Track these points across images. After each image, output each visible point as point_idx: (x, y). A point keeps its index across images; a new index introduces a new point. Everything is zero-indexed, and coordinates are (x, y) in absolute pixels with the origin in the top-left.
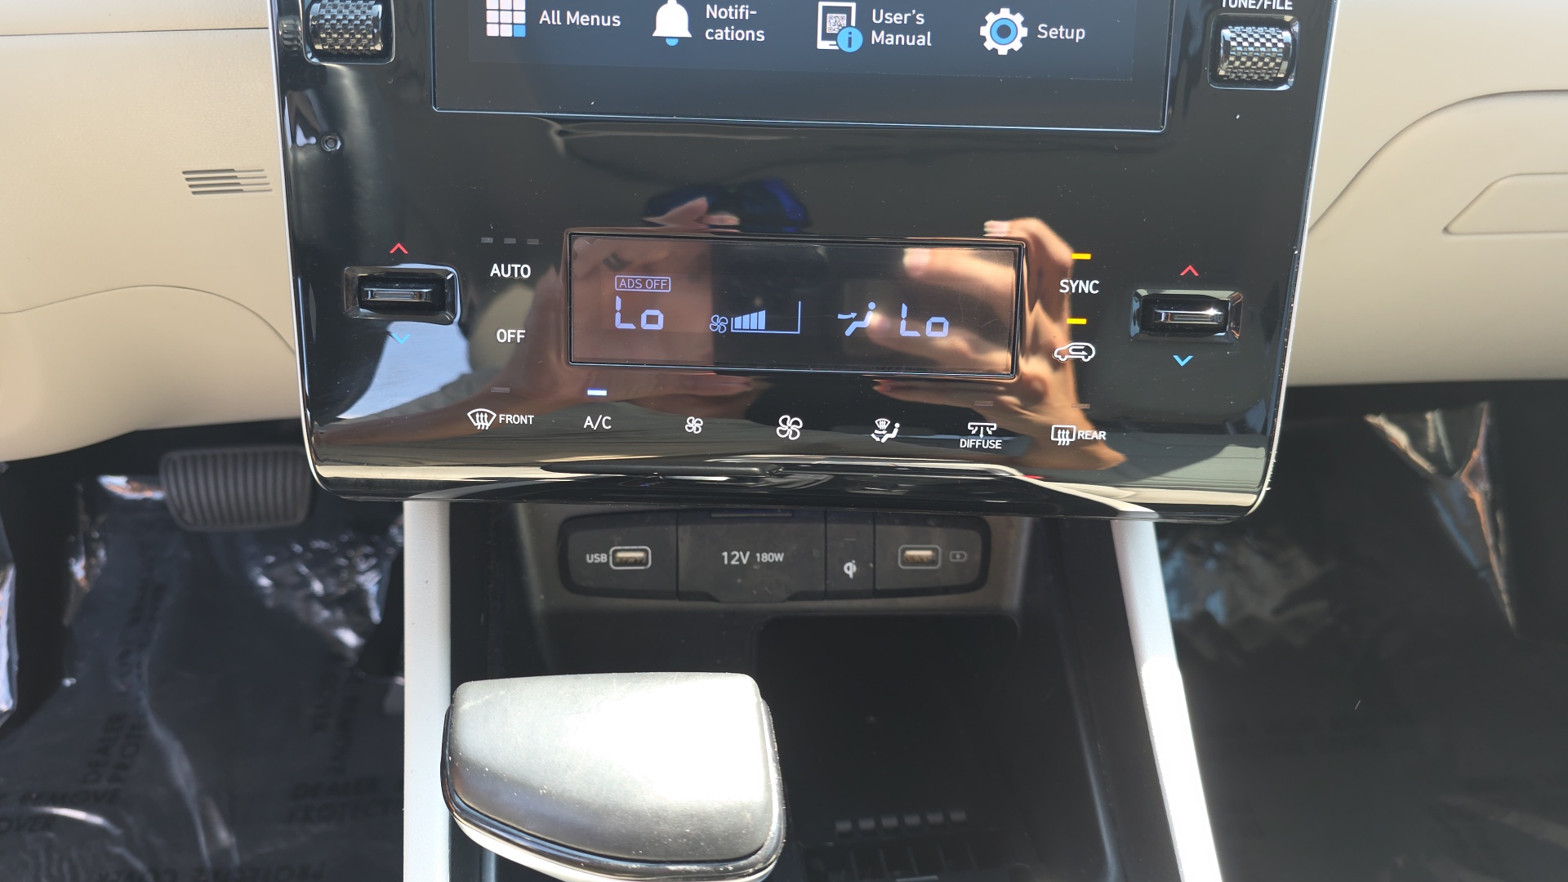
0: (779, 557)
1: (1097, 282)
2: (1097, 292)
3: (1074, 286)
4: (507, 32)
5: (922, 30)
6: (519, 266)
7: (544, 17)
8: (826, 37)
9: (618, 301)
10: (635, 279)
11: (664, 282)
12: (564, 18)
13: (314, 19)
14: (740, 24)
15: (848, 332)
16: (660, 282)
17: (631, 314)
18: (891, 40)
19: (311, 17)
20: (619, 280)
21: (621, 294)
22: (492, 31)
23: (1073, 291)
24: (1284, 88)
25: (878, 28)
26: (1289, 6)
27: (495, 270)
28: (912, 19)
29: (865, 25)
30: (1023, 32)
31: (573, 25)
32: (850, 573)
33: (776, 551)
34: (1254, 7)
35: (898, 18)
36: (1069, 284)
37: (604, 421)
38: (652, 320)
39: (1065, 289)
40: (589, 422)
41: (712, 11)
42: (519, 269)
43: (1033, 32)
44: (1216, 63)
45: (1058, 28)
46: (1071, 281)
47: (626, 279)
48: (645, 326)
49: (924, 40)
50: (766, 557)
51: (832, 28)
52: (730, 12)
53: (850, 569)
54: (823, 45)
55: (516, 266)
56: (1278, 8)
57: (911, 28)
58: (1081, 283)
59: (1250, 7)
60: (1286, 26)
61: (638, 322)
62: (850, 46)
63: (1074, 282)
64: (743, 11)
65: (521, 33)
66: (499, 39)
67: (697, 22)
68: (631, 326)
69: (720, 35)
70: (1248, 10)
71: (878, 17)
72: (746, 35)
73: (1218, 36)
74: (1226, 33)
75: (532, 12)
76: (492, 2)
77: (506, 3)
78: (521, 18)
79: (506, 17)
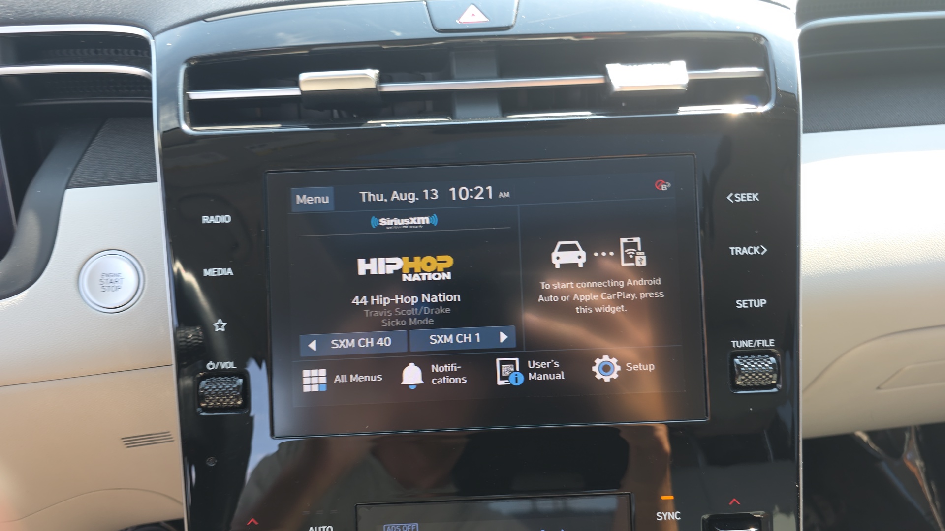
1: (679, 513)
2: (679, 518)
3: (665, 516)
4: (315, 389)
5: (558, 371)
6: (326, 527)
7: (337, 379)
8: (502, 378)
10: (396, 526)
11: (414, 527)
12: (348, 378)
13: (203, 389)
14: (451, 374)
16: (411, 527)
18: (541, 377)
19: (201, 387)
20: (387, 527)
22: (306, 389)
23: (665, 519)
24: (775, 390)
25: (533, 371)
26: (772, 344)
28: (552, 365)
29: (524, 370)
30: (618, 368)
31: (354, 382)
34: (752, 346)
35: (543, 365)
36: (662, 515)
39: (660, 518)
41: (435, 368)
42: (326, 528)
43: (624, 367)
44: (733, 377)
45: (638, 364)
46: (663, 513)
47: (391, 526)
49: (560, 376)
51: (505, 373)
52: (445, 368)
54: (500, 383)
55: (324, 527)
56: (766, 346)
57: (551, 370)
58: (669, 513)
59: (750, 346)
60: (772, 354)
62: (517, 382)
63: (665, 514)
64: (453, 367)
65: (324, 389)
66: (311, 393)
67: (427, 375)
69: (442, 381)
70: (749, 348)
71: (532, 365)
72: (455, 380)
73: (732, 362)
74: (737, 360)
75: (330, 377)
76: (306, 373)
77: (314, 372)
78: (323, 380)
79: (315, 381)
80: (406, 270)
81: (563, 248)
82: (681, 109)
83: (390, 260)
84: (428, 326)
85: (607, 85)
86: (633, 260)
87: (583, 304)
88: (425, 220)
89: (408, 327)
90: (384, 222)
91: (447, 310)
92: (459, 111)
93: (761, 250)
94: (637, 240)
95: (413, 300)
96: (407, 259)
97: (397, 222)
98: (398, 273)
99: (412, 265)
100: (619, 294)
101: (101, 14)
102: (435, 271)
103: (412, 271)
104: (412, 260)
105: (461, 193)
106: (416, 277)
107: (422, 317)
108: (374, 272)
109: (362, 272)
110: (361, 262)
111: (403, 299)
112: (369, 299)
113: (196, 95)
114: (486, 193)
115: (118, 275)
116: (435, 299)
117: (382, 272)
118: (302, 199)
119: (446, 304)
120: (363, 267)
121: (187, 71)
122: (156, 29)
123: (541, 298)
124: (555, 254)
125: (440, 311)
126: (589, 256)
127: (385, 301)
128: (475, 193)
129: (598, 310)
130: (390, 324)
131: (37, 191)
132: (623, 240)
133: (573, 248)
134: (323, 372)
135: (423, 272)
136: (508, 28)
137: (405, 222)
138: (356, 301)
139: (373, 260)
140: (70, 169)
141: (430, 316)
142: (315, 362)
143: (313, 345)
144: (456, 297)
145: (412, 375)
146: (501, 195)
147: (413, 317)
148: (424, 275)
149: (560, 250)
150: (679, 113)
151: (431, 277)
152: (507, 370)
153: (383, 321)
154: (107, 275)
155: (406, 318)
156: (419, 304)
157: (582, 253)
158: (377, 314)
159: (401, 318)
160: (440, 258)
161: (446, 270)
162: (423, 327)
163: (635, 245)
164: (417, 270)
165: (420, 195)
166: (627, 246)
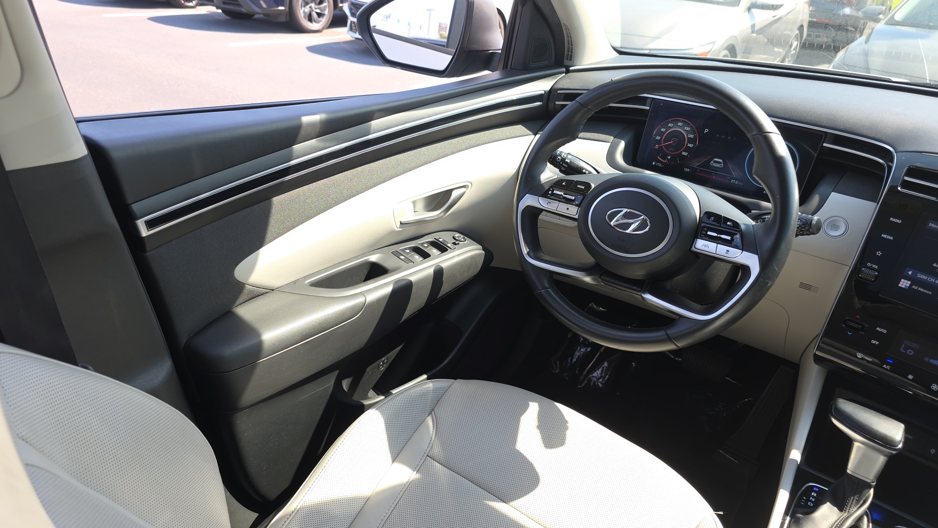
4: (903, 287)
7: (914, 287)
10: (910, 343)
12: (918, 288)
16: (916, 346)
17: (905, 349)
19: (862, 270)
20: (906, 341)
21: (905, 345)
22: (900, 285)
27: (878, 329)
31: (920, 290)
32: (932, 453)
37: (888, 367)
38: (910, 352)
42: (883, 331)
47: (908, 342)
48: (908, 353)
53: (933, 451)
61: (906, 351)
65: (907, 288)
66: (901, 287)
68: (904, 352)
75: (911, 285)
76: (903, 280)
77: (906, 281)
78: (908, 285)
79: (905, 284)
101: (877, 137)
113: (906, 178)
115: (838, 226)
118: (932, 225)
121: (908, 169)
122: (899, 150)
131: (822, 188)
134: (909, 282)
140: (835, 186)
142: (907, 278)
143: (910, 273)
154: (835, 225)
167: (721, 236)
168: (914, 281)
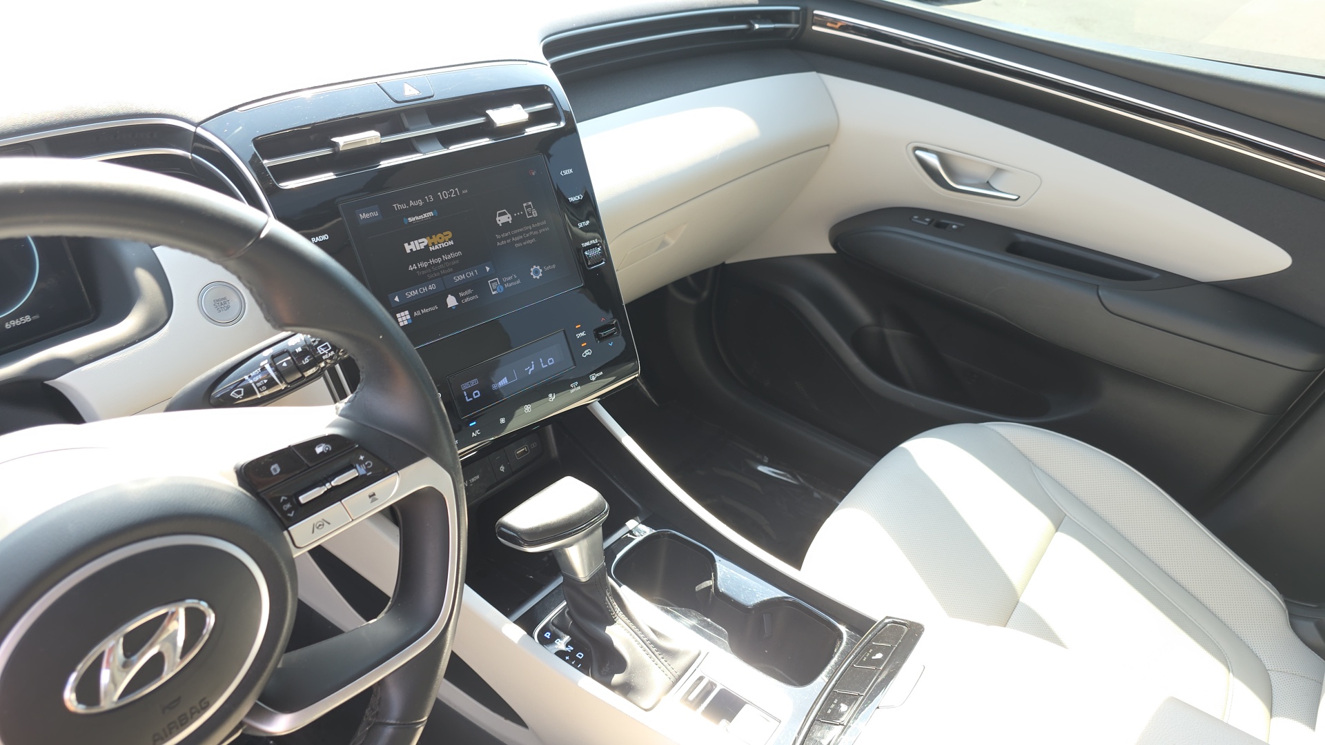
0: (478, 477)
1: (585, 332)
2: (585, 335)
4: (406, 323)
5: (516, 279)
7: (415, 314)
9: (465, 393)
10: (467, 384)
11: (475, 381)
12: (421, 312)
14: (470, 295)
15: (530, 373)
17: (470, 396)
18: (510, 285)
20: (463, 386)
21: (465, 390)
22: (402, 324)
23: (580, 337)
24: (603, 263)
25: (506, 283)
26: (597, 241)
28: (513, 277)
29: (502, 283)
30: (541, 271)
31: (424, 313)
32: (503, 470)
33: (476, 476)
35: (509, 278)
37: (477, 433)
38: (476, 394)
39: (578, 337)
40: (473, 434)
41: (461, 294)
43: (543, 270)
44: (586, 261)
45: (549, 266)
46: (579, 335)
47: (465, 385)
48: (475, 397)
49: (518, 282)
50: (473, 480)
51: (495, 287)
52: (466, 293)
53: (502, 469)
54: (494, 293)
56: (595, 242)
57: (513, 280)
58: (581, 333)
60: (598, 246)
61: (473, 397)
62: (500, 291)
64: (470, 291)
65: (410, 321)
66: (405, 326)
67: (458, 299)
68: (471, 399)
69: (466, 300)
70: (589, 245)
71: (505, 279)
72: (473, 298)
73: (585, 254)
74: (586, 253)
75: (412, 314)
76: (399, 315)
77: (402, 314)
78: (409, 317)
79: (404, 318)
80: (430, 245)
81: (501, 215)
82: (527, 130)
83: (420, 241)
84: (451, 273)
85: (490, 121)
86: (531, 214)
87: (518, 242)
88: (431, 214)
89: (441, 276)
90: (410, 220)
91: (457, 262)
92: (421, 149)
93: (580, 197)
94: (530, 203)
95: (439, 260)
96: (429, 238)
97: (417, 218)
98: (427, 247)
99: (432, 241)
100: (531, 233)
102: (445, 241)
103: (433, 244)
104: (431, 238)
105: (444, 195)
106: (437, 247)
107: (446, 268)
108: (414, 250)
109: (408, 251)
110: (406, 245)
111: (432, 261)
112: (417, 266)
113: (272, 162)
114: (456, 192)
115: (225, 298)
116: (449, 257)
117: (418, 249)
118: (363, 216)
119: (455, 258)
120: (408, 248)
121: (256, 147)
122: (200, 120)
123: (498, 244)
124: (498, 219)
125: (454, 263)
126: (512, 216)
127: (425, 264)
128: (451, 193)
129: (525, 243)
130: (432, 276)
132: (525, 205)
133: (504, 214)
134: (407, 312)
135: (439, 243)
136: (432, 96)
137: (421, 217)
138: (411, 268)
139: (412, 243)
141: (450, 267)
142: (400, 309)
143: (397, 299)
144: (459, 253)
145: (451, 301)
146: (463, 192)
147: (442, 269)
148: (440, 245)
149: (499, 216)
150: (526, 134)
151: (444, 245)
152: (494, 285)
153: (428, 276)
154: (218, 300)
155: (439, 271)
156: (443, 262)
157: (509, 215)
158: (423, 272)
159: (436, 272)
160: (445, 233)
161: (450, 240)
162: (448, 274)
163: (529, 206)
164: (436, 243)
165: (424, 200)
166: (527, 207)
167: (334, 483)
168: (410, 306)
